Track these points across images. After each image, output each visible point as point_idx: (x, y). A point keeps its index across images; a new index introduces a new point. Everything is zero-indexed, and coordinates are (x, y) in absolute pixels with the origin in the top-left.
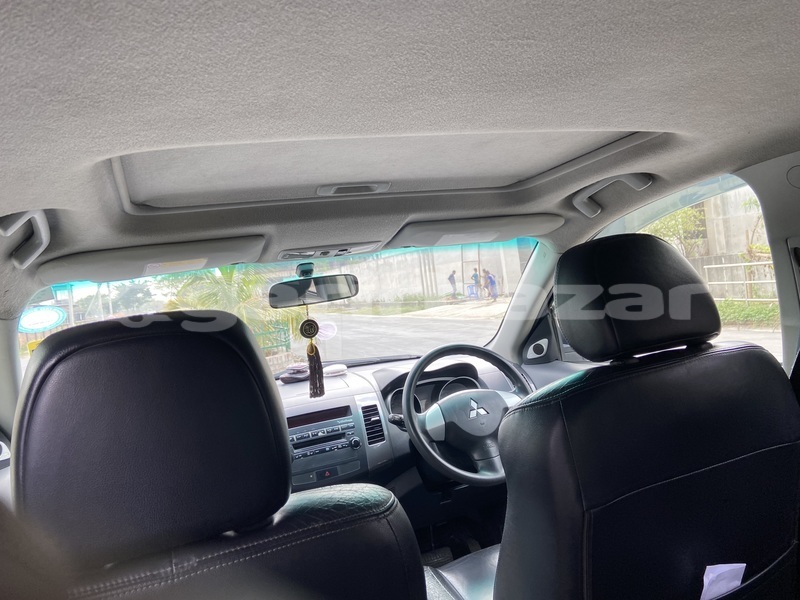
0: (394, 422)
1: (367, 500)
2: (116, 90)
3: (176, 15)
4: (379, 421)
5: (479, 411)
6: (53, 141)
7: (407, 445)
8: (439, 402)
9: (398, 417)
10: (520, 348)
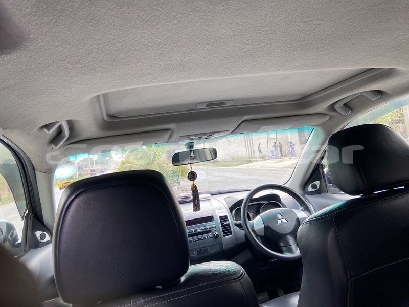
0: (237, 225)
1: (229, 271)
2: (104, 61)
3: (136, 21)
4: (229, 224)
5: (283, 220)
6: (73, 87)
7: (244, 237)
8: (261, 215)
9: (239, 222)
10: (304, 186)
